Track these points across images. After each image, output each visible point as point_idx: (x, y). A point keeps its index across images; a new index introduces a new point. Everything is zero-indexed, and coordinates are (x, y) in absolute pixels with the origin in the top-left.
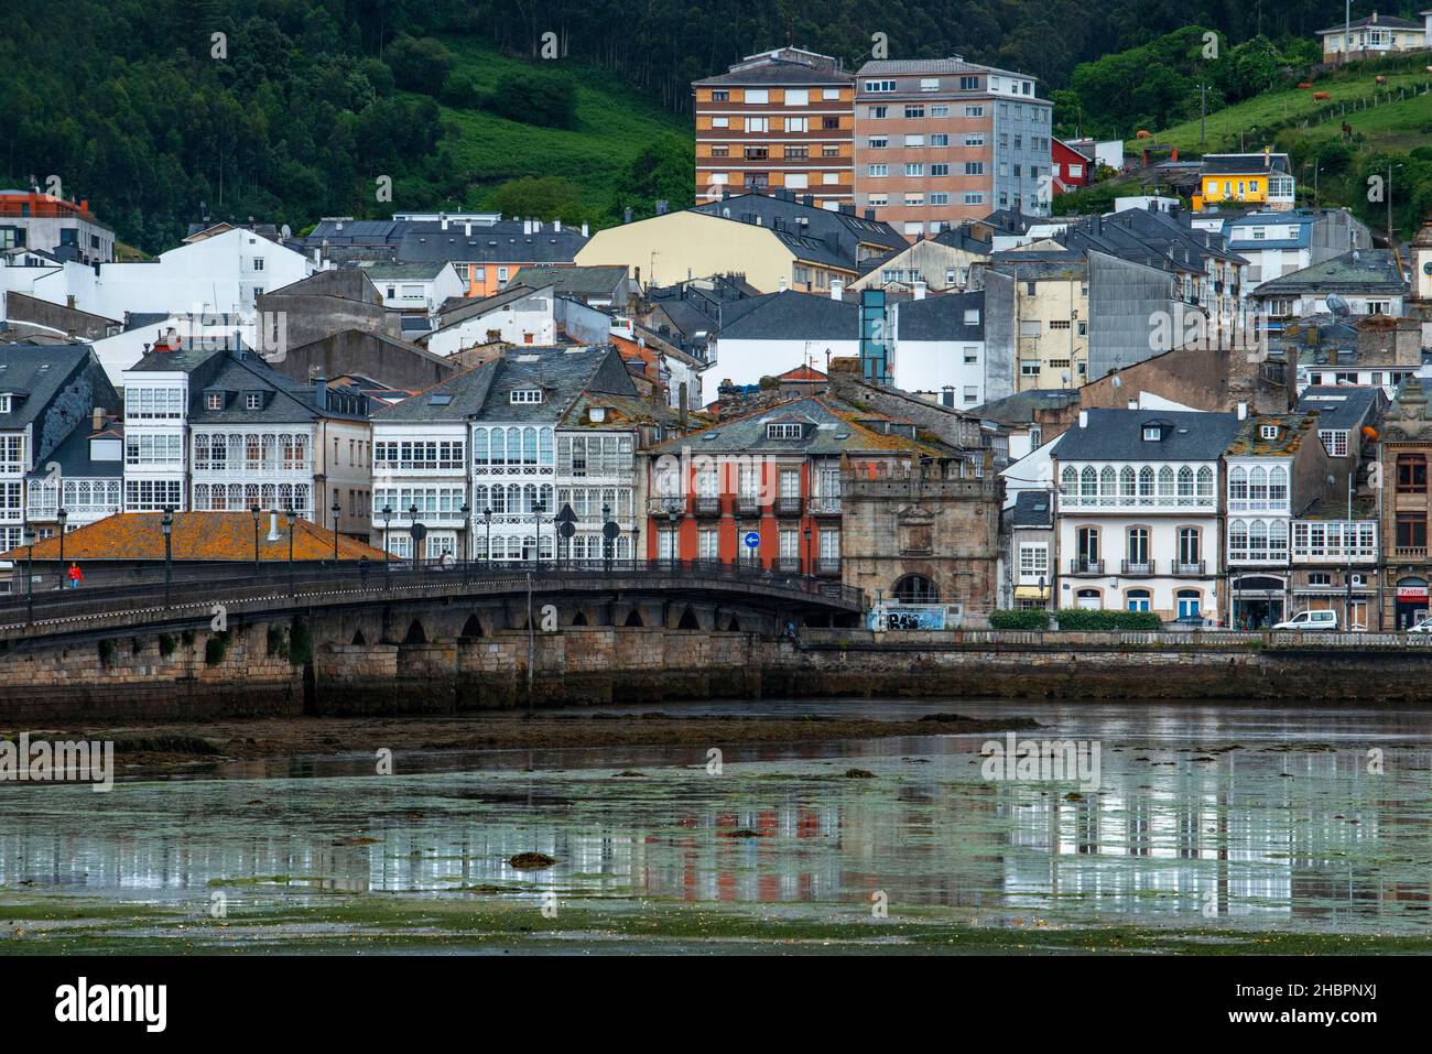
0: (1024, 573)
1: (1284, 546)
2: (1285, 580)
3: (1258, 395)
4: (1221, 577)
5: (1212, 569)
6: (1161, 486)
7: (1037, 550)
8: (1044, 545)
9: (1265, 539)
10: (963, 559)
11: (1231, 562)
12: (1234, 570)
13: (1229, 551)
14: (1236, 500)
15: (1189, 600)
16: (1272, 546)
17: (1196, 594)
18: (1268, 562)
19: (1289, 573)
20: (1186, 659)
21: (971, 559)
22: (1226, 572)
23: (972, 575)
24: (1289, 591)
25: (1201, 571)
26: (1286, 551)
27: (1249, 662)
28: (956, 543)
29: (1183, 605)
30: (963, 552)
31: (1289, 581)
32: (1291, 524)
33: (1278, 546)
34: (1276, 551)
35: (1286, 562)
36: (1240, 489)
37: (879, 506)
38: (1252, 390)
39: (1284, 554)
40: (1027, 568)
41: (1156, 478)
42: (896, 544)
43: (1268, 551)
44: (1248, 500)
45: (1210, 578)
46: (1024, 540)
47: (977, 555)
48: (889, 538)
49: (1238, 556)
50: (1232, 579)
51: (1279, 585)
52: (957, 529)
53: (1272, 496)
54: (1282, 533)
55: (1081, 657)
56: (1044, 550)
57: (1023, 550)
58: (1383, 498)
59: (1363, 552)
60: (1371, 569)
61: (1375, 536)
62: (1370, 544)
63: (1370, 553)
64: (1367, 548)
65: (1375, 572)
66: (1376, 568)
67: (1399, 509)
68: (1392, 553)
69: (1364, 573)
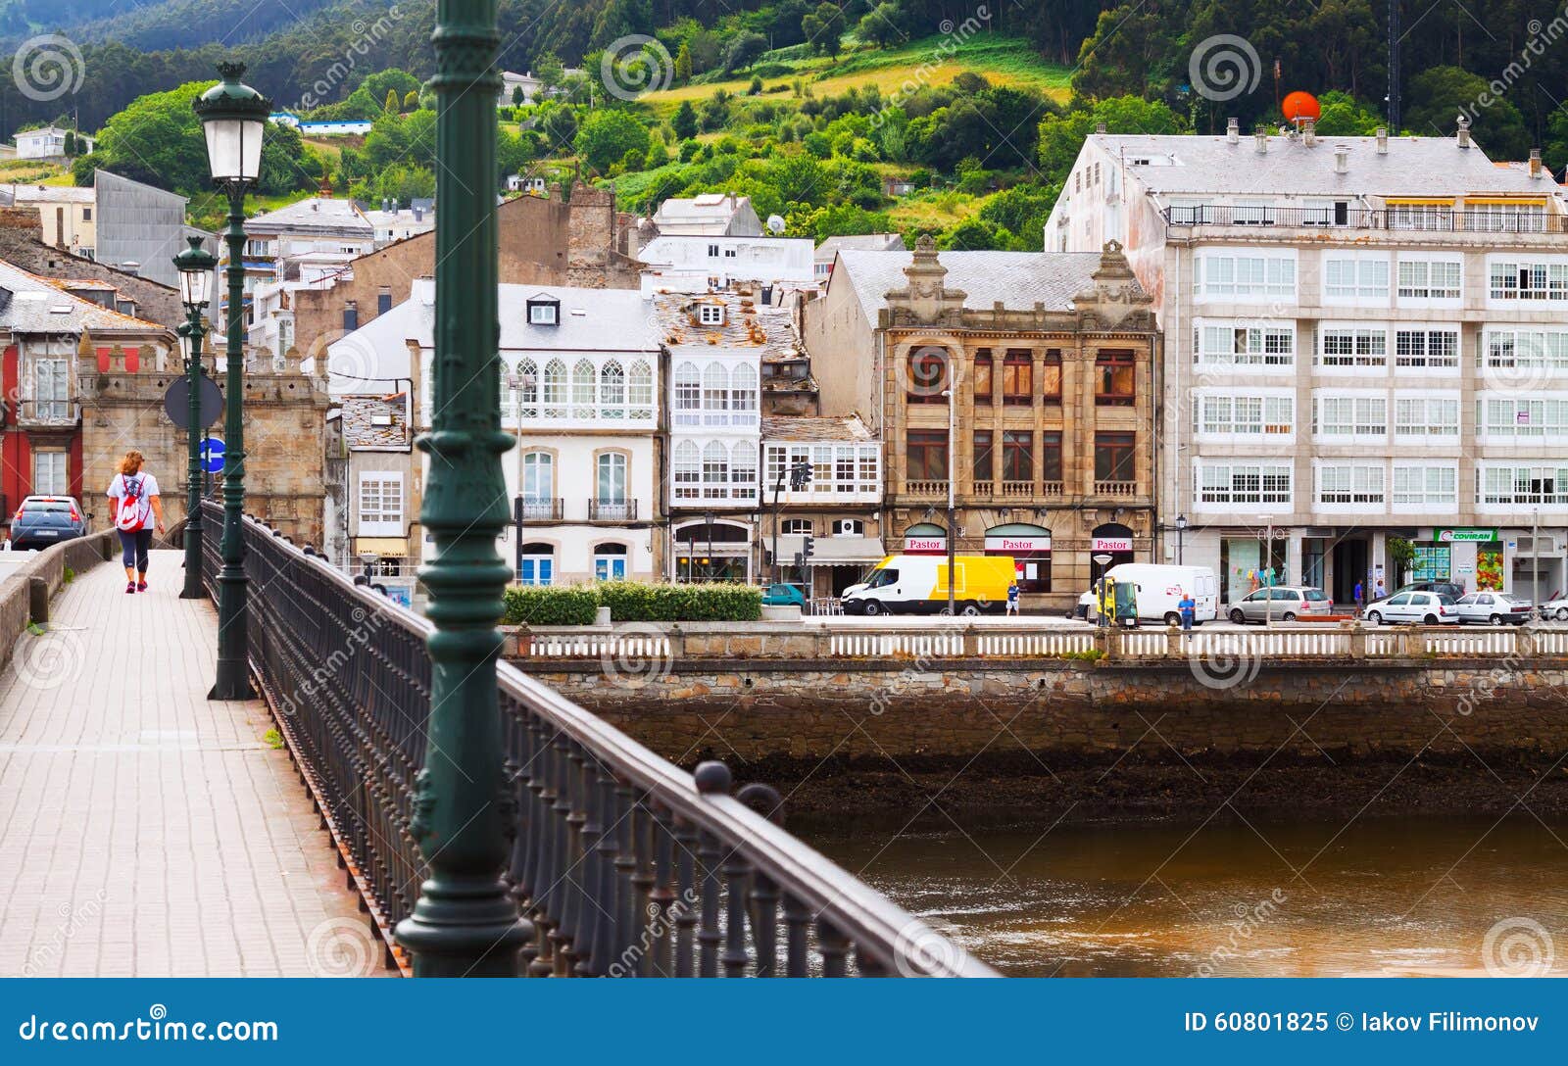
0: (365, 518)
1: (752, 478)
2: (750, 528)
3: (611, 274)
4: (661, 523)
5: (646, 513)
6: (576, 389)
7: (386, 484)
8: (396, 476)
9: (724, 467)
10: (280, 497)
11: (676, 502)
12: (679, 514)
13: (674, 485)
14: (685, 411)
15: (610, 558)
16: (735, 479)
17: (620, 549)
18: (730, 502)
19: (756, 518)
20: (961, 684)
21: (293, 497)
22: (669, 515)
23: (296, 522)
24: (755, 544)
25: (629, 516)
26: (755, 485)
27: (1069, 688)
28: (270, 473)
29: (602, 563)
30: (281, 486)
31: (756, 530)
32: (762, 446)
33: (744, 478)
34: (740, 485)
35: (754, 503)
36: (690, 395)
37: (144, 414)
38: (601, 267)
39: (752, 491)
40: (371, 511)
41: (570, 376)
42: (172, 472)
43: (730, 485)
44: (702, 411)
45: (642, 526)
46: (367, 468)
47: (303, 491)
48: (162, 464)
49: (687, 493)
50: (675, 527)
51: (739, 535)
52: (272, 451)
53: (735, 405)
54: (748, 461)
55: (760, 682)
56: (397, 484)
57: (364, 484)
58: (886, 410)
59: (864, 488)
60: (872, 513)
61: (879, 464)
62: (873, 476)
63: (873, 489)
64: (868, 482)
65: (876, 516)
66: (877, 510)
67: (911, 425)
68: (901, 489)
69: (859, 519)
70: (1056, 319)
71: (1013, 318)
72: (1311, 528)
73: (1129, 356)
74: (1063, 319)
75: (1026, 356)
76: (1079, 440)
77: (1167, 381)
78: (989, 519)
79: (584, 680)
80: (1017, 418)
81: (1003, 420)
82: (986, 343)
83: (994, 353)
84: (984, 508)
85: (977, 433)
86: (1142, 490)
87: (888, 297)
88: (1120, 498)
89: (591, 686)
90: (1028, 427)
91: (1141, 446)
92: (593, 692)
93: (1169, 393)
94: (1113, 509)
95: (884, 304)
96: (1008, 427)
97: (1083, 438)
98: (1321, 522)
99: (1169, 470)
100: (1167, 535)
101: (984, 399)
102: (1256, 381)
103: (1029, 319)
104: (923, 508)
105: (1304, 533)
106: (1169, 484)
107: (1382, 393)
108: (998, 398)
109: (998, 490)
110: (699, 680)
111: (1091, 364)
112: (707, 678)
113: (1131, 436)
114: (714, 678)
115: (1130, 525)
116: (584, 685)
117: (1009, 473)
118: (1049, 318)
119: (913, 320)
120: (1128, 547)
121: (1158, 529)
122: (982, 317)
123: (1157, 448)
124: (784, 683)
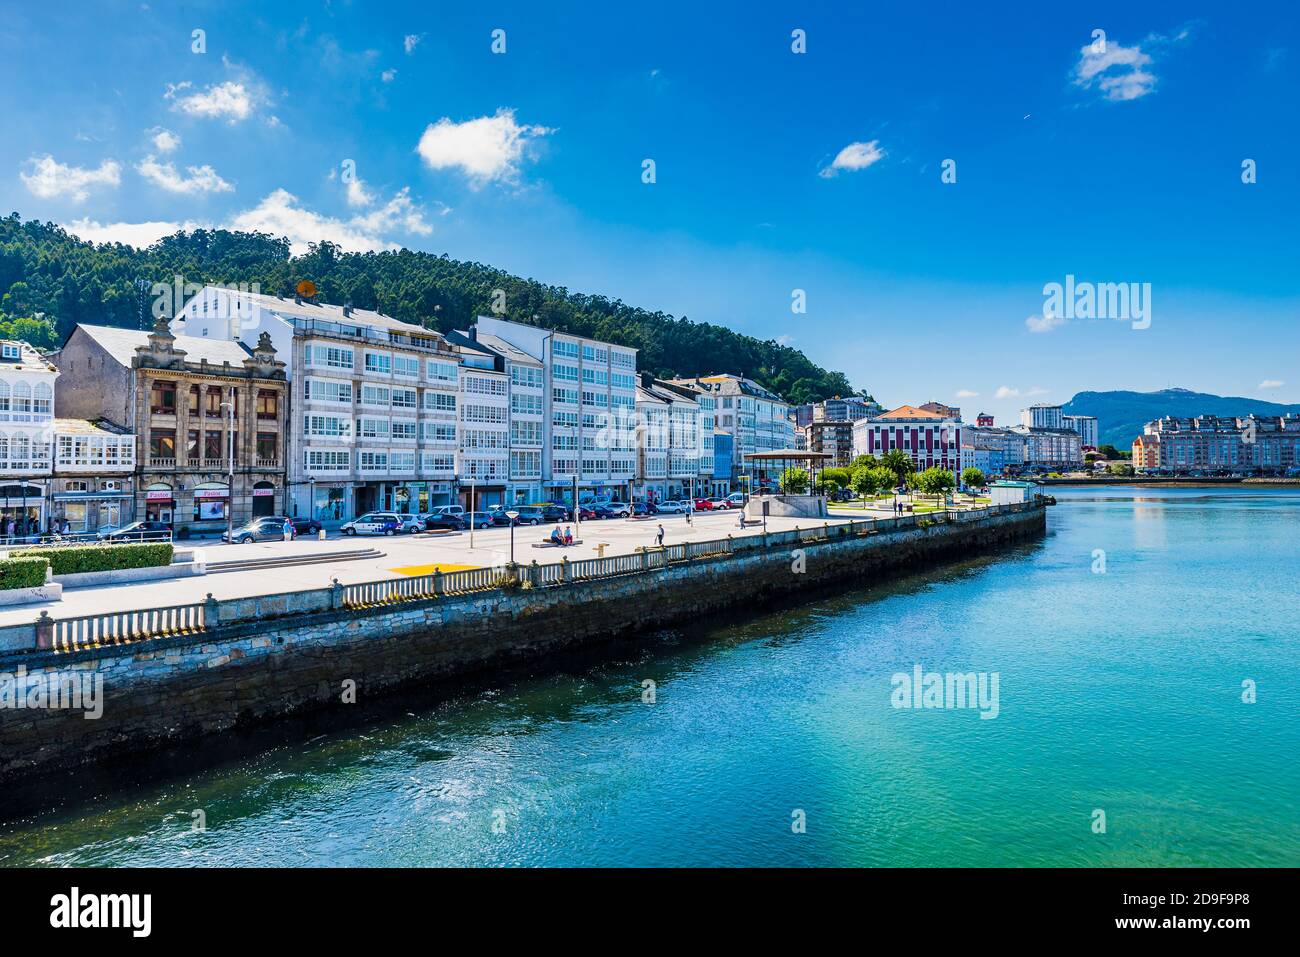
1: (47, 456)
2: (44, 488)
16: (35, 457)
18: (30, 472)
19: (49, 481)
24: (48, 498)
26: (49, 461)
31: (48, 489)
32: (55, 435)
33: (41, 456)
34: (38, 461)
35: (48, 472)
39: (47, 464)
43: (30, 461)
44: (10, 413)
51: (36, 493)
53: (36, 410)
58: (136, 416)
59: (123, 463)
60: (127, 477)
61: (133, 448)
62: (129, 455)
63: (129, 463)
64: (127, 459)
65: (130, 479)
66: (131, 475)
67: (153, 426)
68: (147, 462)
69: (118, 481)
70: (235, 370)
71: (212, 368)
72: (356, 482)
73: (274, 394)
74: (239, 371)
75: (218, 390)
76: (247, 437)
77: (292, 407)
78: (197, 479)
79: (117, 665)
80: (214, 424)
81: (205, 424)
82: (197, 381)
83: (202, 387)
84: (194, 474)
85: (191, 431)
86: (280, 463)
87: (137, 350)
88: (270, 468)
89: (125, 669)
90: (220, 429)
91: (280, 440)
92: (127, 674)
93: (293, 414)
94: (266, 474)
95: (135, 354)
96: (208, 428)
97: (251, 434)
98: (362, 479)
99: (293, 453)
100: (292, 487)
101: (196, 412)
102: (335, 409)
103: (221, 369)
104: (162, 474)
105: (352, 484)
106: (293, 461)
107: (387, 418)
108: (203, 412)
109: (202, 463)
110: (235, 645)
111: (255, 396)
112: (242, 642)
113: (275, 436)
114: (248, 641)
115: (273, 482)
116: (118, 670)
117: (209, 454)
118: (231, 370)
119: (155, 364)
120: (271, 494)
121: (286, 484)
122: (195, 366)
123: (287, 441)
124: (309, 637)
